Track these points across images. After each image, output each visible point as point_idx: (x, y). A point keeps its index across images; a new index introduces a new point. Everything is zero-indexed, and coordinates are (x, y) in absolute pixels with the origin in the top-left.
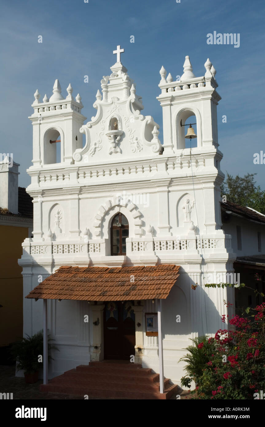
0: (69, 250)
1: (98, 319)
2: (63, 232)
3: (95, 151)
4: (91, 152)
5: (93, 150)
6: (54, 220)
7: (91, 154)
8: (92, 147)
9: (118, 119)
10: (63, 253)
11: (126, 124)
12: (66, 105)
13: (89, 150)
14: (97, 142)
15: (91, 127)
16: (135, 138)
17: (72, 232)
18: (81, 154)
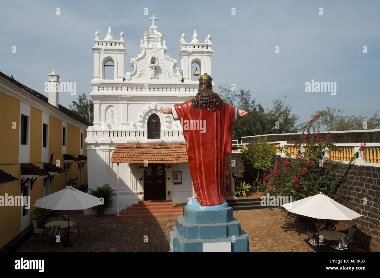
0: (122, 135)
1: (142, 176)
2: (116, 124)
3: (140, 75)
4: (138, 76)
5: (139, 74)
6: (109, 115)
7: (137, 76)
8: (139, 73)
9: (156, 58)
10: (118, 136)
11: (162, 62)
12: (120, 44)
13: (137, 74)
14: (142, 70)
15: (138, 61)
16: (167, 71)
17: (122, 124)
18: (131, 76)
